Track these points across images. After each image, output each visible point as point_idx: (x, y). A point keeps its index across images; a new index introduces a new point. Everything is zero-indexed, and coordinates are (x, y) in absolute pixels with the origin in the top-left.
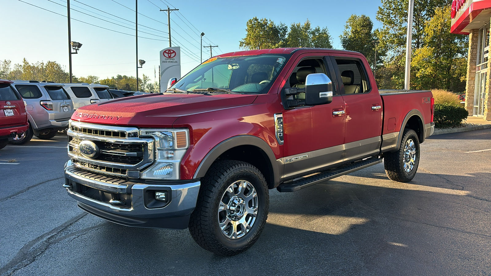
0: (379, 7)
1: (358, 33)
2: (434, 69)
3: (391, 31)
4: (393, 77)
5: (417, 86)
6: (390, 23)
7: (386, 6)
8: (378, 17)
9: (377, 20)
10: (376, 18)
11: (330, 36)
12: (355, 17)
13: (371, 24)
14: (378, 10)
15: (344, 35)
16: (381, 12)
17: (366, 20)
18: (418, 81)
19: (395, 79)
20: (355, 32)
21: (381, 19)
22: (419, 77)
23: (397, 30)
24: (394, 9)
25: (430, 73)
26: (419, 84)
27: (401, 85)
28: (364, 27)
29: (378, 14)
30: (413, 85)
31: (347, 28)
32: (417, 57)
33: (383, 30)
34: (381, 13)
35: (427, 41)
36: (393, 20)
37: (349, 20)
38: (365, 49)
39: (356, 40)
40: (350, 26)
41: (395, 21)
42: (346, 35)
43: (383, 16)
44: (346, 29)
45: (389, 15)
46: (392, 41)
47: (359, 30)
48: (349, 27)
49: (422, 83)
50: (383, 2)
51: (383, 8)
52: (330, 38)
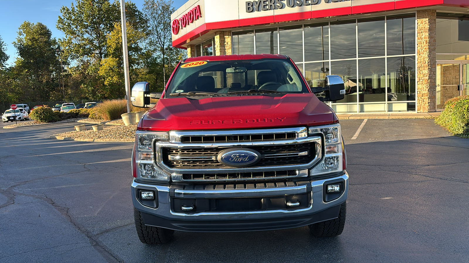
0: (59, 17)
1: (36, 41)
2: (118, 77)
3: (74, 41)
4: (82, 86)
5: (105, 94)
6: (73, 33)
7: (66, 16)
8: (59, 26)
9: (58, 29)
10: (57, 27)
11: (3, 42)
12: (29, 24)
13: (50, 32)
14: (59, 19)
15: (18, 42)
16: (61, 21)
17: (43, 28)
18: (106, 89)
19: (84, 87)
20: (33, 39)
21: (63, 28)
22: (107, 85)
23: (79, 40)
24: (75, 20)
25: (117, 81)
26: (108, 91)
27: (91, 93)
28: (42, 35)
29: (58, 23)
30: (102, 93)
31: (21, 35)
32: (104, 67)
33: (65, 40)
34: (62, 23)
35: (111, 52)
36: (75, 30)
37: (22, 27)
38: (47, 58)
39: (34, 47)
40: (24, 32)
41: (77, 31)
42: (20, 42)
43: (63, 26)
44: (19, 36)
45: (69, 25)
46: (77, 51)
47: (36, 38)
48: (23, 34)
49: (109, 91)
50: (62, 12)
51: (63, 18)
52: (3, 44)
